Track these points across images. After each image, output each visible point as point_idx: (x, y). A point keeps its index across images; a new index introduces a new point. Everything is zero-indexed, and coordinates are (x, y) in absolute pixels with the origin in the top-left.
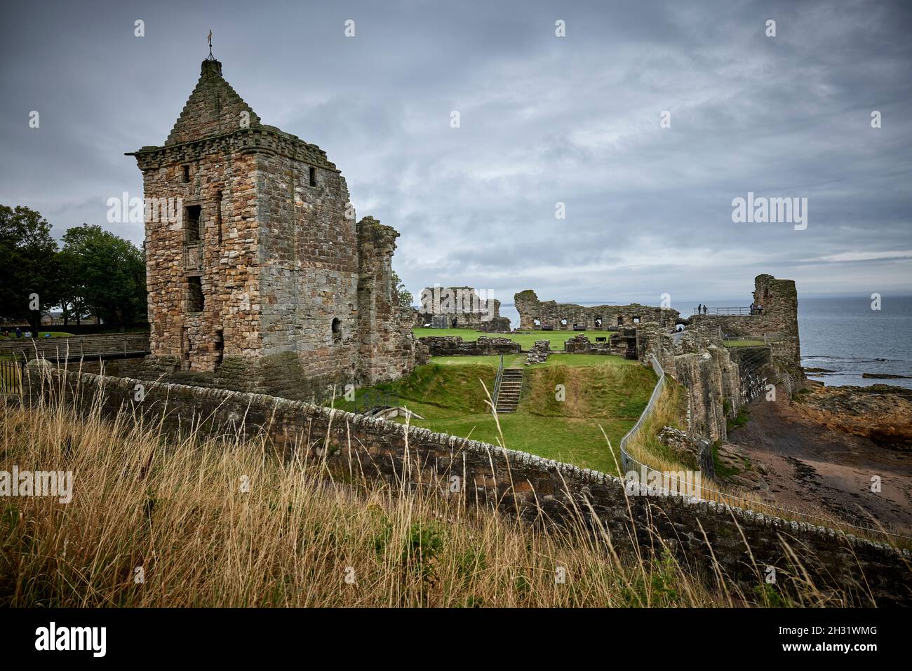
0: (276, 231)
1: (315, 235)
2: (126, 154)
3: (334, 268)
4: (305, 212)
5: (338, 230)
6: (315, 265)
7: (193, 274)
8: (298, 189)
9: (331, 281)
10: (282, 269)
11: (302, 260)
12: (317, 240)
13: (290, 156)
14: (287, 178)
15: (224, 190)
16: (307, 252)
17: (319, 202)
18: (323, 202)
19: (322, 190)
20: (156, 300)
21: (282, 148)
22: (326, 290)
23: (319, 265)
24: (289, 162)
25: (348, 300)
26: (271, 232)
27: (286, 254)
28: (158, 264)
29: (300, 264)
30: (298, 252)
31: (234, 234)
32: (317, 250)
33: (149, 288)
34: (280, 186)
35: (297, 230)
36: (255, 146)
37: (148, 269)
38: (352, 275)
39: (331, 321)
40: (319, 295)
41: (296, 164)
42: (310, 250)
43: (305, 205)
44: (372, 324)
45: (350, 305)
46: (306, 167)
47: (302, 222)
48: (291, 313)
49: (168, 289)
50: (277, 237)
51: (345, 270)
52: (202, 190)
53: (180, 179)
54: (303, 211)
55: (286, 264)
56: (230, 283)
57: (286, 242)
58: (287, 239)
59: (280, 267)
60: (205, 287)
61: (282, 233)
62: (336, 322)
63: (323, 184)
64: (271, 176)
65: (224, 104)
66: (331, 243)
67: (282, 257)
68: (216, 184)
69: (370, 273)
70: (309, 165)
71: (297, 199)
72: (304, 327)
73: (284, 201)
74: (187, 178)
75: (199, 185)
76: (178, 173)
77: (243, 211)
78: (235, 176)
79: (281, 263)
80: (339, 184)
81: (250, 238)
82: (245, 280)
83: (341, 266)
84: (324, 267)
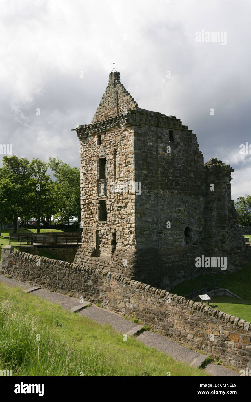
0: (145, 172)
1: (173, 173)
2: (71, 130)
3: (187, 193)
4: (166, 159)
5: (189, 169)
6: (173, 193)
7: (103, 198)
8: (161, 145)
9: (184, 202)
10: (149, 195)
11: (163, 189)
12: (174, 176)
13: (155, 125)
14: (154, 139)
15: (117, 149)
16: (166, 184)
19: (178, 143)
20: (84, 214)
21: (150, 121)
22: (180, 209)
23: (175, 192)
24: (154, 128)
25: (197, 215)
26: (142, 172)
28: (86, 193)
29: (161, 192)
30: (161, 184)
31: (122, 174)
32: (174, 183)
33: (82, 207)
34: (149, 144)
35: (160, 170)
36: (132, 122)
37: (81, 195)
38: (201, 198)
39: (184, 229)
40: (176, 212)
41: (160, 130)
42: (169, 182)
43: (167, 155)
44: (214, 231)
45: (199, 218)
46: (167, 131)
47: (164, 165)
48: (155, 223)
49: (90, 207)
50: (146, 176)
51: (196, 194)
52: (107, 149)
53: (96, 143)
54: (164, 158)
55: (152, 193)
56: (120, 205)
57: (153, 178)
58: (153, 177)
59: (148, 194)
60: (108, 206)
61: (150, 173)
62: (187, 230)
63: (179, 140)
64: (142, 139)
65: (120, 97)
66: (184, 177)
67: (149, 188)
68: (113, 145)
69: (214, 197)
70: (169, 130)
71: (161, 151)
72: (164, 231)
73: (151, 153)
74: (100, 142)
75: (106, 146)
76: (96, 139)
77: (127, 161)
78: (123, 140)
79: (149, 192)
80: (191, 139)
81: (130, 177)
82: (127, 203)
83: (192, 192)
84: (179, 193)
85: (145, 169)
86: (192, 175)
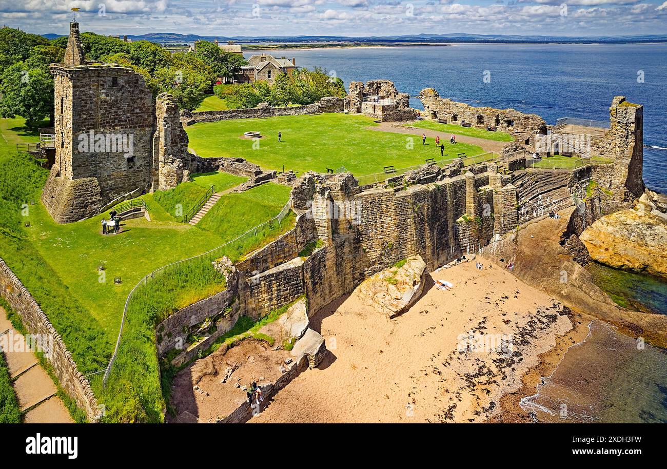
0: (85, 116)
1: (115, 112)
3: (130, 127)
4: (107, 102)
5: (134, 105)
6: (114, 129)
8: (102, 91)
11: (104, 127)
12: (117, 115)
13: (96, 76)
14: (94, 87)
16: (107, 122)
17: (119, 94)
18: (123, 93)
19: (123, 87)
23: (118, 128)
24: (95, 79)
25: (141, 144)
26: (81, 117)
27: (92, 127)
29: (102, 130)
30: (101, 124)
32: (117, 120)
34: (88, 93)
35: (101, 113)
38: (147, 129)
41: (102, 78)
42: (111, 121)
43: (108, 98)
45: (143, 146)
46: (109, 78)
47: (105, 108)
48: (94, 156)
50: (86, 119)
51: (142, 126)
54: (105, 101)
58: (92, 119)
61: (89, 116)
63: (123, 84)
64: (81, 89)
66: (129, 114)
67: (89, 129)
70: (112, 77)
71: (103, 96)
72: (104, 162)
73: (92, 100)
79: (88, 132)
83: (137, 126)
84: (122, 128)
85: (84, 114)
86: (137, 111)
